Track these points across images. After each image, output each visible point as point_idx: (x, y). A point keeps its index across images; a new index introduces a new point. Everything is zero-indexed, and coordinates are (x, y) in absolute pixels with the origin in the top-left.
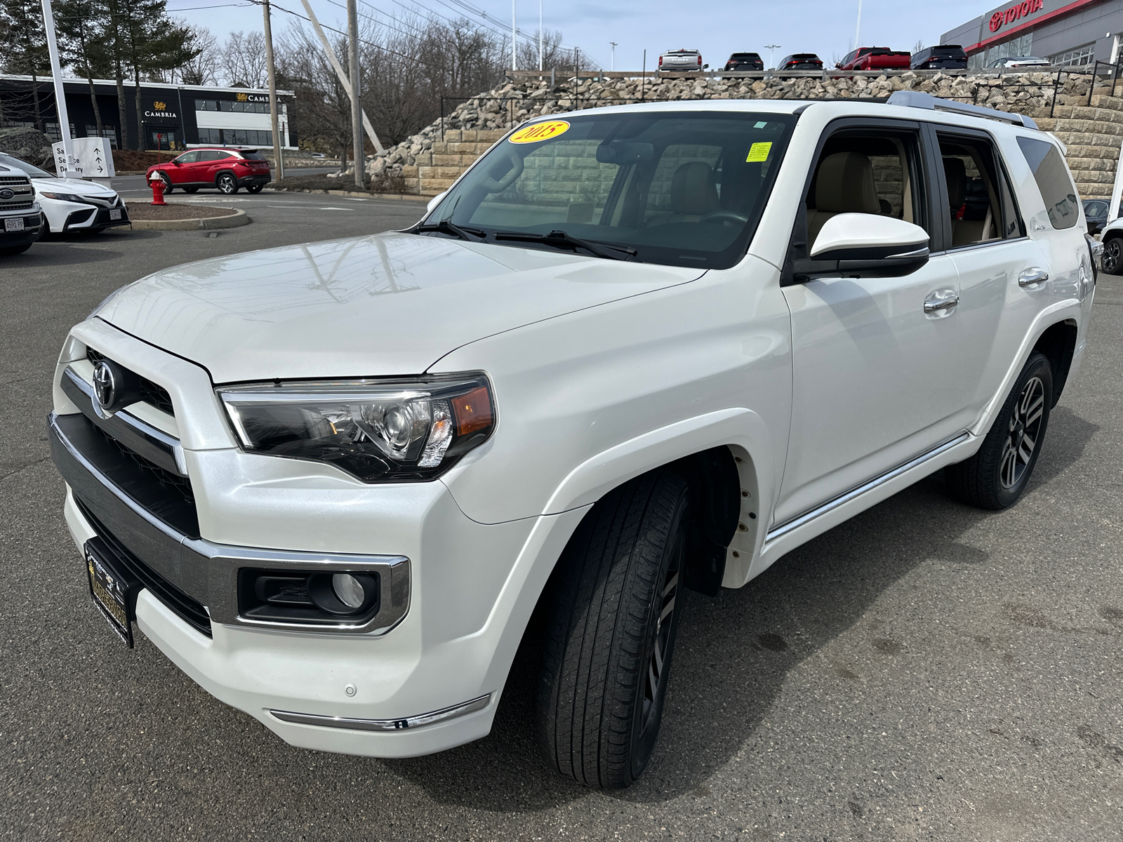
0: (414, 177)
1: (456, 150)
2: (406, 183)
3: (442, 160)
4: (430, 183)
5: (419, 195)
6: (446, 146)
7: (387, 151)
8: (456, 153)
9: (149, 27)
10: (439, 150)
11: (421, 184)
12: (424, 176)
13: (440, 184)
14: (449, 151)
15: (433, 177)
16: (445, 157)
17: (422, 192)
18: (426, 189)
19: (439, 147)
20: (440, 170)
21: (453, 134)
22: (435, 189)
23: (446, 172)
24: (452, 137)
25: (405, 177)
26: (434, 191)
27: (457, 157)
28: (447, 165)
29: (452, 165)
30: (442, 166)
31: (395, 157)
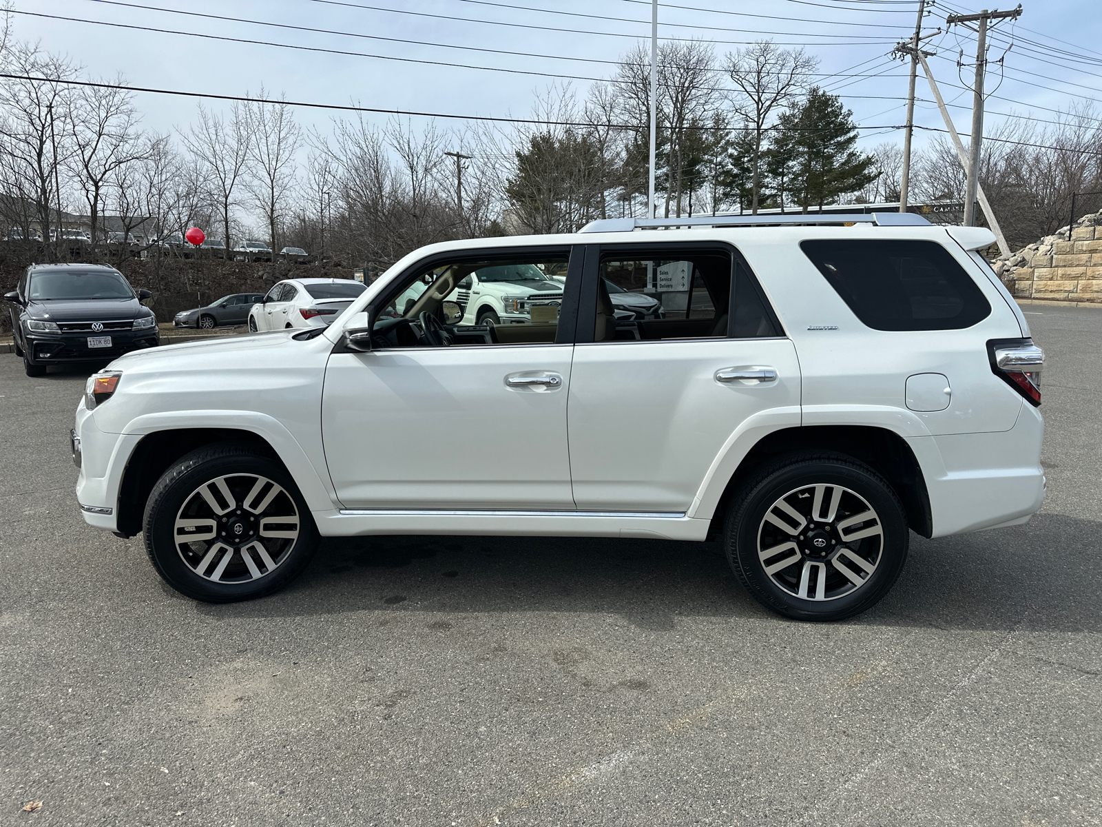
0: (1027, 279)
1: (1084, 249)
2: (1016, 286)
3: (1064, 260)
4: (1046, 285)
5: (1030, 298)
6: (1073, 245)
7: (1013, 254)
8: (1084, 252)
9: (839, 160)
10: (1063, 249)
11: (1035, 287)
12: (1040, 278)
13: (1059, 285)
14: (1075, 250)
15: (1051, 279)
16: (1069, 257)
17: (1034, 295)
18: (1040, 291)
19: (1063, 247)
20: (1060, 271)
21: (1083, 232)
22: (1051, 292)
23: (1068, 273)
24: (1082, 236)
25: (1017, 280)
26: (1050, 294)
27: (1085, 257)
28: (1071, 266)
29: (1077, 266)
30: (1065, 266)
31: (1017, 259)
